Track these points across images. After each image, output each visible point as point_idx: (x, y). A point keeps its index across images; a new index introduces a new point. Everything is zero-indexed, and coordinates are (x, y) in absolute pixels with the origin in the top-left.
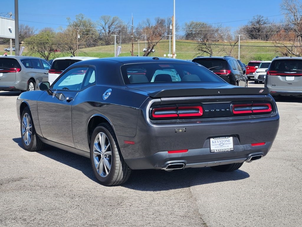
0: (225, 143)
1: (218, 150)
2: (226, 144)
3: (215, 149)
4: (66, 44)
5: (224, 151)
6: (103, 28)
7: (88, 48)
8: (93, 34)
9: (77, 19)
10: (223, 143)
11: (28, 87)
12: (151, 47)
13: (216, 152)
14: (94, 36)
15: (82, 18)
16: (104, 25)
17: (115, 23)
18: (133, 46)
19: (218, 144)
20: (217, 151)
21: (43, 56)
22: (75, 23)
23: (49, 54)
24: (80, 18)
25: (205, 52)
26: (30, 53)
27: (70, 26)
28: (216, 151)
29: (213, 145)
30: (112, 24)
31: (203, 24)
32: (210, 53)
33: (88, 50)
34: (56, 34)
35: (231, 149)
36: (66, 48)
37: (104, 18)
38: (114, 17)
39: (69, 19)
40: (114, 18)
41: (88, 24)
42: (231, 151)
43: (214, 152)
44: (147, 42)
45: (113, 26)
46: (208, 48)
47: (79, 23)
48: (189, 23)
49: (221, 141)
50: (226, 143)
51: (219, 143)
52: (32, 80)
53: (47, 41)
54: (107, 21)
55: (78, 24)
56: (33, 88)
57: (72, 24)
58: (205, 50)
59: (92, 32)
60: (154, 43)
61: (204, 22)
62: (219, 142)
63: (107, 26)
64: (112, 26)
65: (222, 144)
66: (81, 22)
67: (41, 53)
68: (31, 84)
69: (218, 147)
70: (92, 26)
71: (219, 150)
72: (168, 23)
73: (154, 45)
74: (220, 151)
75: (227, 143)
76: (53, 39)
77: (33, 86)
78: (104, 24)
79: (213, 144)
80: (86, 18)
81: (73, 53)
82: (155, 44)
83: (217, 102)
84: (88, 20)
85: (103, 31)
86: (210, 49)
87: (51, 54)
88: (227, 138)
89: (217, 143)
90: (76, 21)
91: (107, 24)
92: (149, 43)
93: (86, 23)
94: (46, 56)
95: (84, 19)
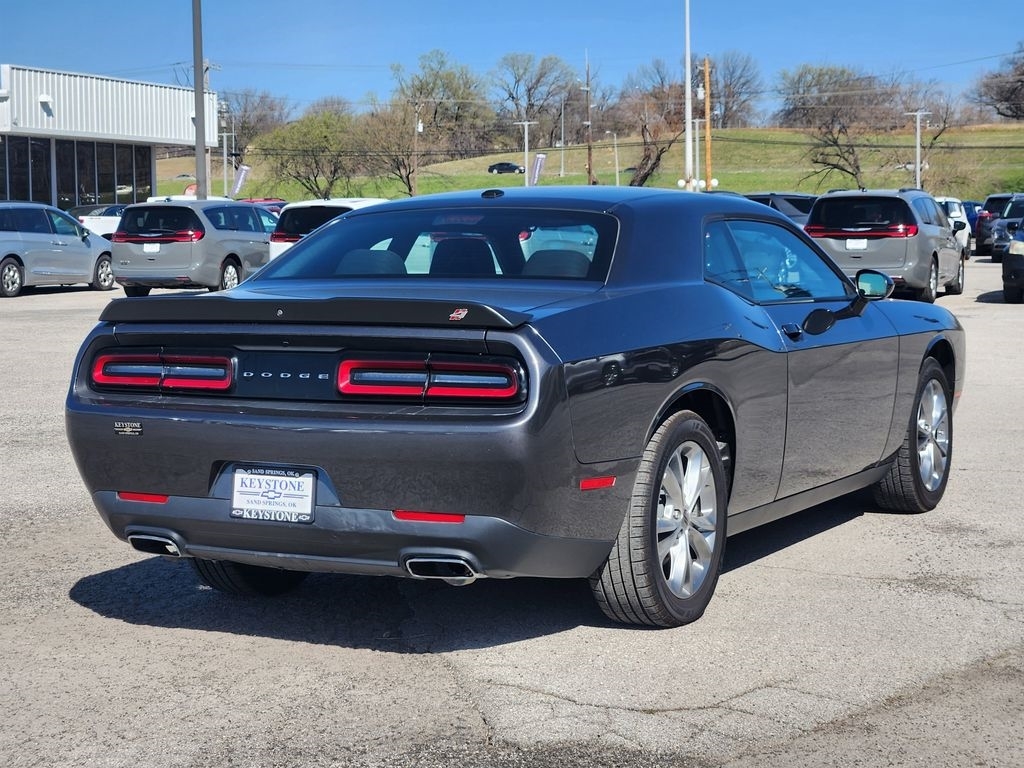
0: (284, 492)
1: (253, 513)
2: (287, 496)
3: (245, 506)
4: (386, 150)
5: (276, 520)
6: (511, 95)
7: (459, 161)
8: (475, 116)
9: (424, 68)
10: (278, 489)
11: (223, 278)
12: (653, 157)
13: (249, 517)
14: (479, 122)
15: (442, 63)
16: (511, 86)
17: (551, 78)
18: (590, 155)
19: (261, 491)
20: (250, 513)
21: (311, 190)
22: (417, 83)
23: (331, 184)
24: (435, 65)
25: (835, 166)
26: (271, 184)
27: (403, 90)
28: (246, 515)
29: (242, 493)
30: (538, 81)
31: (843, 72)
32: (850, 170)
33: (462, 168)
34: (353, 120)
35: (300, 514)
36: (386, 166)
37: (511, 62)
38: (546, 57)
39: (397, 69)
40: (544, 61)
41: (461, 82)
42: (300, 522)
43: (240, 517)
44: (640, 140)
45: (543, 89)
46: (846, 155)
47: (430, 80)
48: (793, 72)
49: (272, 484)
50: (287, 492)
51: (263, 489)
52: (233, 259)
53: (325, 144)
54: (521, 71)
55: (428, 84)
56: (236, 281)
57: (410, 83)
58: (835, 163)
59: (473, 109)
60: (664, 143)
61: (849, 66)
62: (264, 484)
63: (522, 89)
64: (540, 89)
65: (271, 495)
66: (437, 75)
67: (304, 181)
68: (231, 269)
69: (258, 502)
70: (472, 88)
71: (257, 514)
72: (727, 72)
73: (662, 151)
74: (261, 517)
75: (292, 492)
76: (342, 135)
77: (236, 276)
78: (511, 81)
79: (244, 489)
80: (453, 65)
81: (408, 177)
82: (666, 145)
83: (286, 345)
84: (459, 69)
85: (510, 104)
86: (851, 158)
87: (338, 182)
88: (292, 473)
89: (257, 490)
90: (421, 73)
91: (522, 83)
92: (645, 143)
93: (453, 79)
94: (322, 189)
95: (448, 66)
